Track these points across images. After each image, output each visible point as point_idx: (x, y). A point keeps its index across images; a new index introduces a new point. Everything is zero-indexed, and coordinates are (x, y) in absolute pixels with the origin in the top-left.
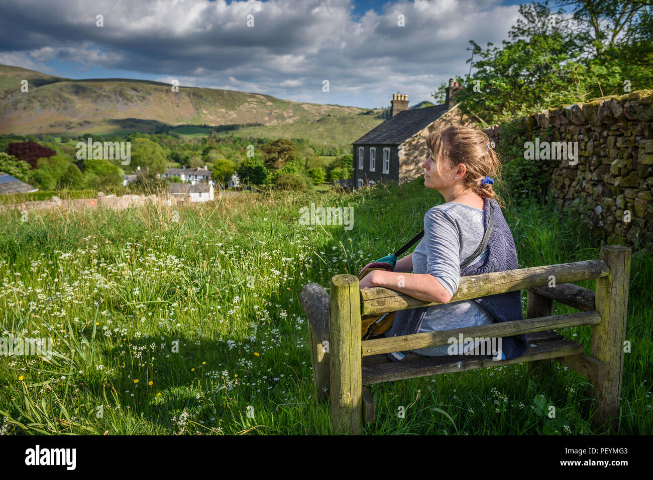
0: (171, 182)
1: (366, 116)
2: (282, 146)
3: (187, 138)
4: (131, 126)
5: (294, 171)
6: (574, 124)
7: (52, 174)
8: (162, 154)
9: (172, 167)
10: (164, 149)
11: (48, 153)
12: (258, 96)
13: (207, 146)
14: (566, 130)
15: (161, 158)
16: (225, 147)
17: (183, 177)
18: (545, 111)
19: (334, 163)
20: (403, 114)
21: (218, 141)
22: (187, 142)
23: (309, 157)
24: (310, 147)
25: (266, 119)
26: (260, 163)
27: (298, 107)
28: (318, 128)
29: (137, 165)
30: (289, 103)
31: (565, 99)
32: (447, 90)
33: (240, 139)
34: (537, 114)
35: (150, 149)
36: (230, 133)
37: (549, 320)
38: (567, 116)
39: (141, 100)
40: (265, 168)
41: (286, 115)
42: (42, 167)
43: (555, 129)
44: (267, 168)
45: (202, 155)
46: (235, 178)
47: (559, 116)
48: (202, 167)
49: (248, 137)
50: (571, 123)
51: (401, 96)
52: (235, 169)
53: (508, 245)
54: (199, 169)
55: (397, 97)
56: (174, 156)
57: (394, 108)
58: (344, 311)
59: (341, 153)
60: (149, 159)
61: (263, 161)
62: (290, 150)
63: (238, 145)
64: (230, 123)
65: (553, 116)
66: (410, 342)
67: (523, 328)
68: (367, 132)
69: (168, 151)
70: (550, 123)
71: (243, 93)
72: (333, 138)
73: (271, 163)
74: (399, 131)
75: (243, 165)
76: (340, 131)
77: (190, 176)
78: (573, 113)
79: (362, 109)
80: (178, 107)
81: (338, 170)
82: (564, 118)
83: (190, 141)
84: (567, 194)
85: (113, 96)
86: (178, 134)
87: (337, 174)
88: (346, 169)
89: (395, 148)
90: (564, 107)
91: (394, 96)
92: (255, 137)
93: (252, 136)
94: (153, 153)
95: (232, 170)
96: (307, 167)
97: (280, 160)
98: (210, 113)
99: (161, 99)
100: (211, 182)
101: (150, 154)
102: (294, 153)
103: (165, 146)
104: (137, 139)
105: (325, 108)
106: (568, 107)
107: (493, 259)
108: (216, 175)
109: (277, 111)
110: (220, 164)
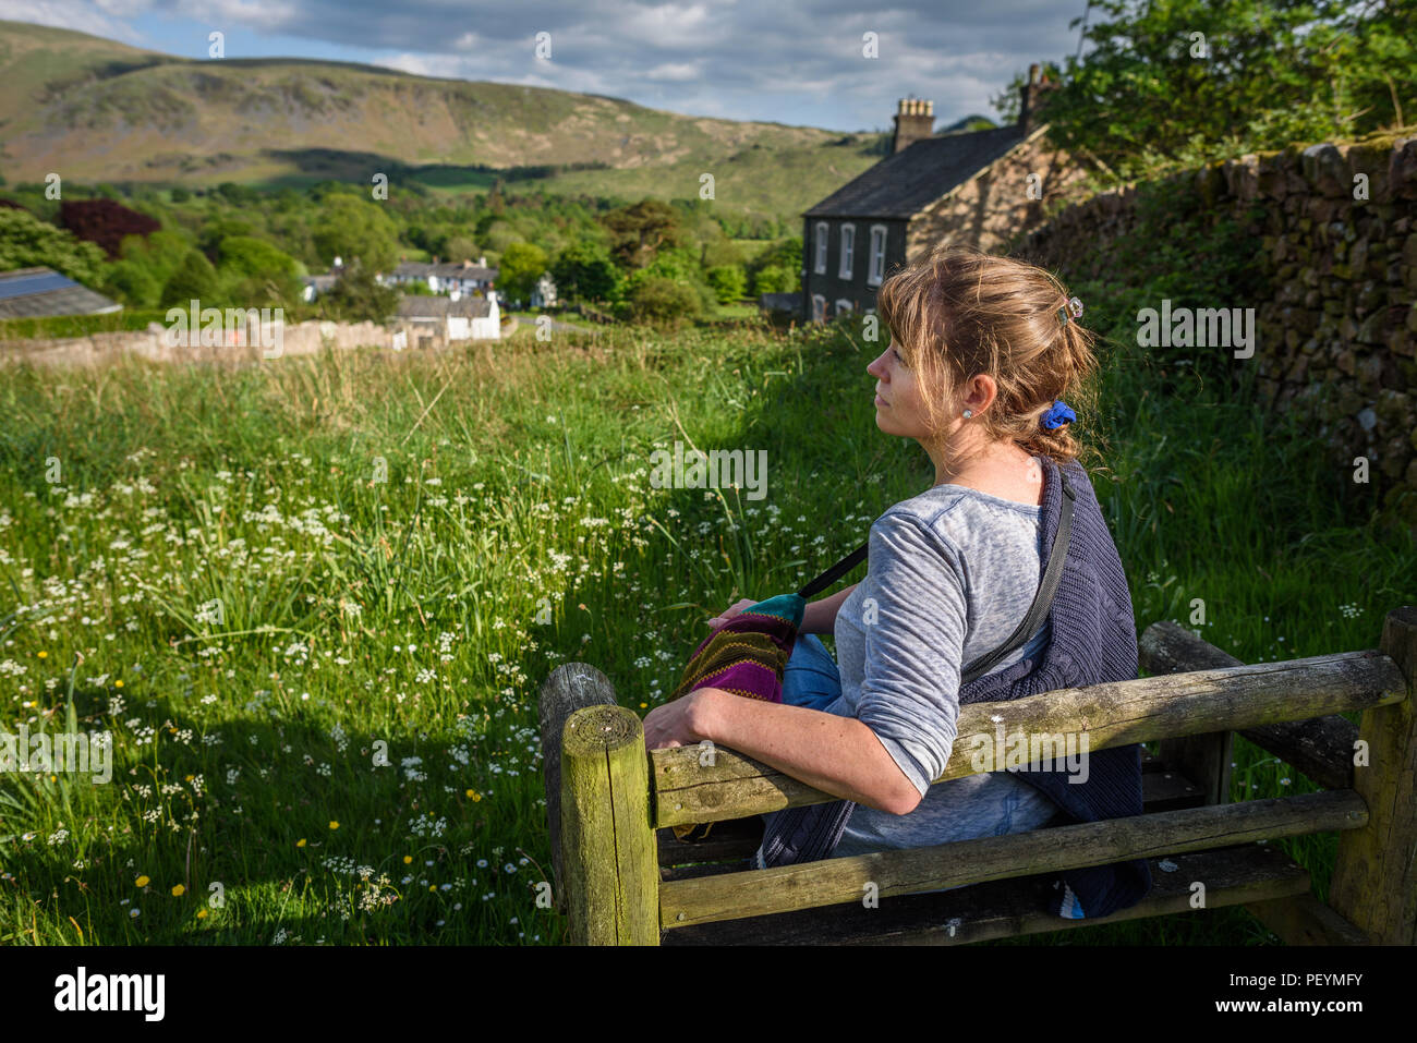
0: (407, 292)
1: (837, 149)
2: (649, 215)
3: (444, 195)
4: (321, 167)
5: (674, 273)
6: (1321, 194)
7: (153, 273)
8: (388, 229)
9: (410, 260)
10: (392, 218)
11: (144, 225)
12: (598, 101)
13: (486, 213)
14: (1299, 208)
15: (386, 238)
16: (526, 215)
17: (434, 283)
18: (1249, 158)
19: (764, 255)
20: (923, 146)
21: (510, 202)
22: (443, 203)
23: (710, 242)
24: (713, 218)
25: (617, 152)
26: (602, 254)
27: (687, 127)
28: (732, 174)
29: (334, 254)
30: (667, 117)
31: (1302, 125)
32: (1025, 92)
33: (559, 199)
34: (1228, 164)
35: (362, 220)
36: (537, 185)
37: (1216, 822)
38: (1306, 173)
39: (341, 109)
40: (611, 265)
41: (660, 144)
42: (129, 256)
43: (1270, 204)
44: (617, 265)
45: (477, 233)
46: (547, 288)
47: (1286, 171)
48: (475, 261)
49: (577, 195)
50: (1313, 192)
51: (918, 105)
52: (546, 265)
53: (1109, 603)
54: (468, 264)
55: (909, 106)
56: (415, 235)
57: (902, 132)
58: (595, 825)
59: (781, 234)
60: (361, 240)
61: (607, 250)
62: (666, 224)
63: (554, 211)
64: (537, 163)
65: (1269, 170)
66: (804, 890)
67: (1138, 846)
68: (840, 186)
69: (402, 225)
70: (1262, 187)
71: (565, 95)
72: (764, 198)
73: (624, 254)
74: (908, 187)
75: (563, 256)
76: (780, 183)
77: (448, 280)
78: (1321, 165)
79: (830, 132)
80: (422, 123)
81: (773, 271)
82: (1296, 178)
83: (450, 202)
84: (1290, 369)
85: (280, 98)
86: (423, 186)
87: (771, 280)
88: (790, 270)
89: (899, 226)
90: (1300, 149)
91: (900, 105)
92: (591, 193)
93: (584, 191)
94: (369, 227)
95: (541, 269)
96: (704, 264)
97: (645, 247)
98: (493, 139)
99: (385, 104)
100: (492, 296)
101: (362, 232)
102: (676, 233)
103: (394, 212)
104: (332, 197)
105: (748, 130)
106: (1310, 149)
107: (1060, 658)
108: (505, 280)
109: (641, 135)
110: (515, 255)
